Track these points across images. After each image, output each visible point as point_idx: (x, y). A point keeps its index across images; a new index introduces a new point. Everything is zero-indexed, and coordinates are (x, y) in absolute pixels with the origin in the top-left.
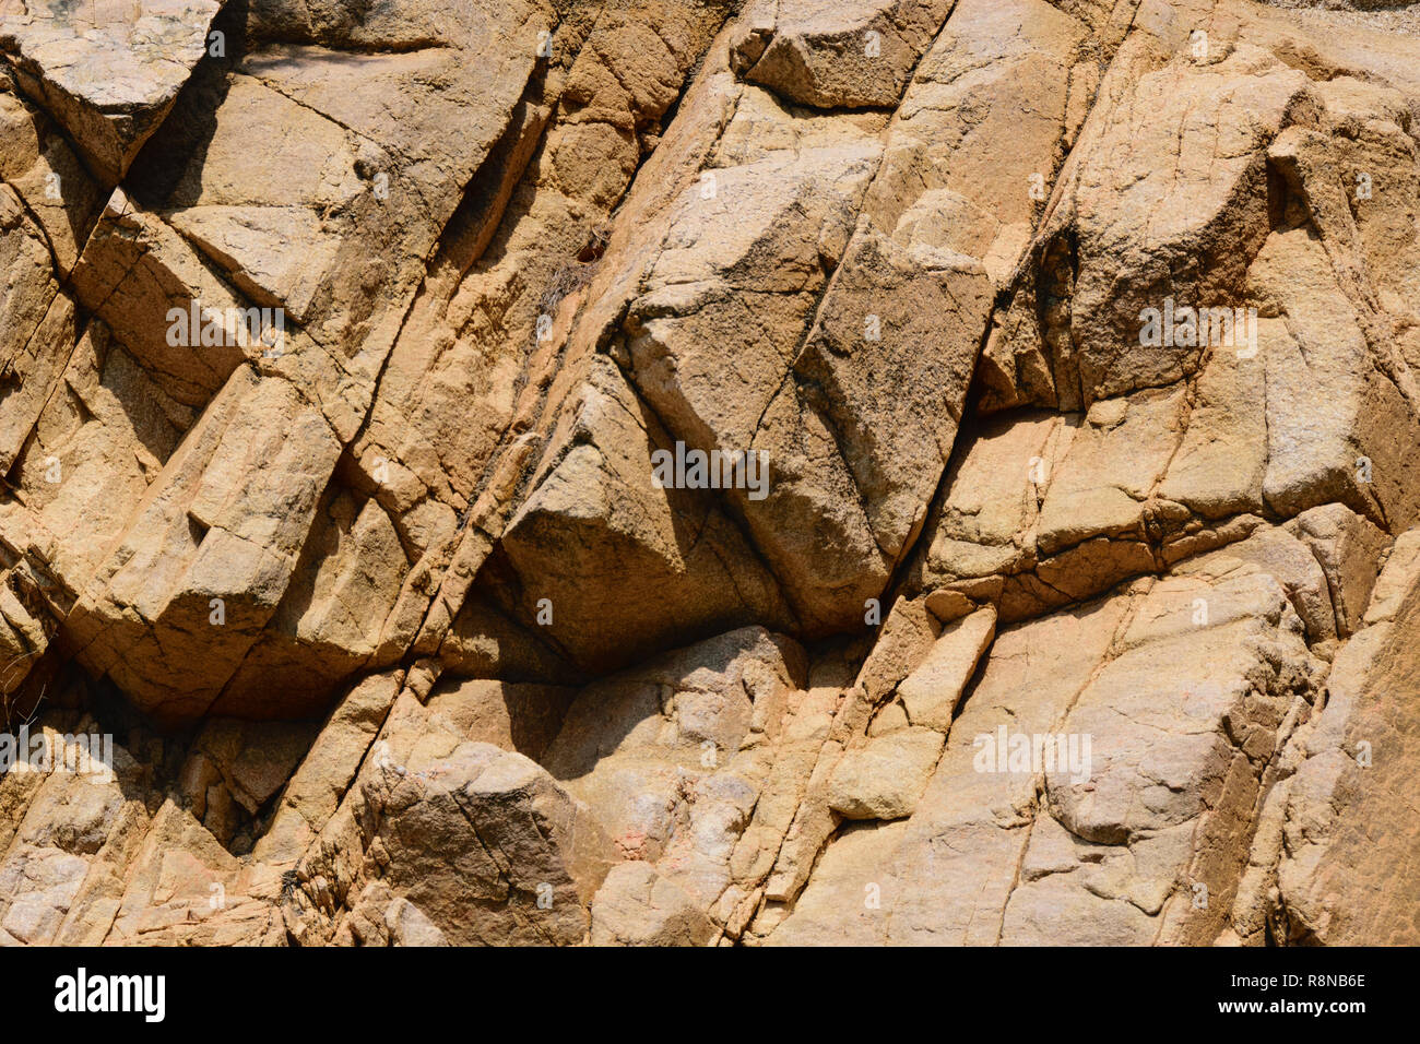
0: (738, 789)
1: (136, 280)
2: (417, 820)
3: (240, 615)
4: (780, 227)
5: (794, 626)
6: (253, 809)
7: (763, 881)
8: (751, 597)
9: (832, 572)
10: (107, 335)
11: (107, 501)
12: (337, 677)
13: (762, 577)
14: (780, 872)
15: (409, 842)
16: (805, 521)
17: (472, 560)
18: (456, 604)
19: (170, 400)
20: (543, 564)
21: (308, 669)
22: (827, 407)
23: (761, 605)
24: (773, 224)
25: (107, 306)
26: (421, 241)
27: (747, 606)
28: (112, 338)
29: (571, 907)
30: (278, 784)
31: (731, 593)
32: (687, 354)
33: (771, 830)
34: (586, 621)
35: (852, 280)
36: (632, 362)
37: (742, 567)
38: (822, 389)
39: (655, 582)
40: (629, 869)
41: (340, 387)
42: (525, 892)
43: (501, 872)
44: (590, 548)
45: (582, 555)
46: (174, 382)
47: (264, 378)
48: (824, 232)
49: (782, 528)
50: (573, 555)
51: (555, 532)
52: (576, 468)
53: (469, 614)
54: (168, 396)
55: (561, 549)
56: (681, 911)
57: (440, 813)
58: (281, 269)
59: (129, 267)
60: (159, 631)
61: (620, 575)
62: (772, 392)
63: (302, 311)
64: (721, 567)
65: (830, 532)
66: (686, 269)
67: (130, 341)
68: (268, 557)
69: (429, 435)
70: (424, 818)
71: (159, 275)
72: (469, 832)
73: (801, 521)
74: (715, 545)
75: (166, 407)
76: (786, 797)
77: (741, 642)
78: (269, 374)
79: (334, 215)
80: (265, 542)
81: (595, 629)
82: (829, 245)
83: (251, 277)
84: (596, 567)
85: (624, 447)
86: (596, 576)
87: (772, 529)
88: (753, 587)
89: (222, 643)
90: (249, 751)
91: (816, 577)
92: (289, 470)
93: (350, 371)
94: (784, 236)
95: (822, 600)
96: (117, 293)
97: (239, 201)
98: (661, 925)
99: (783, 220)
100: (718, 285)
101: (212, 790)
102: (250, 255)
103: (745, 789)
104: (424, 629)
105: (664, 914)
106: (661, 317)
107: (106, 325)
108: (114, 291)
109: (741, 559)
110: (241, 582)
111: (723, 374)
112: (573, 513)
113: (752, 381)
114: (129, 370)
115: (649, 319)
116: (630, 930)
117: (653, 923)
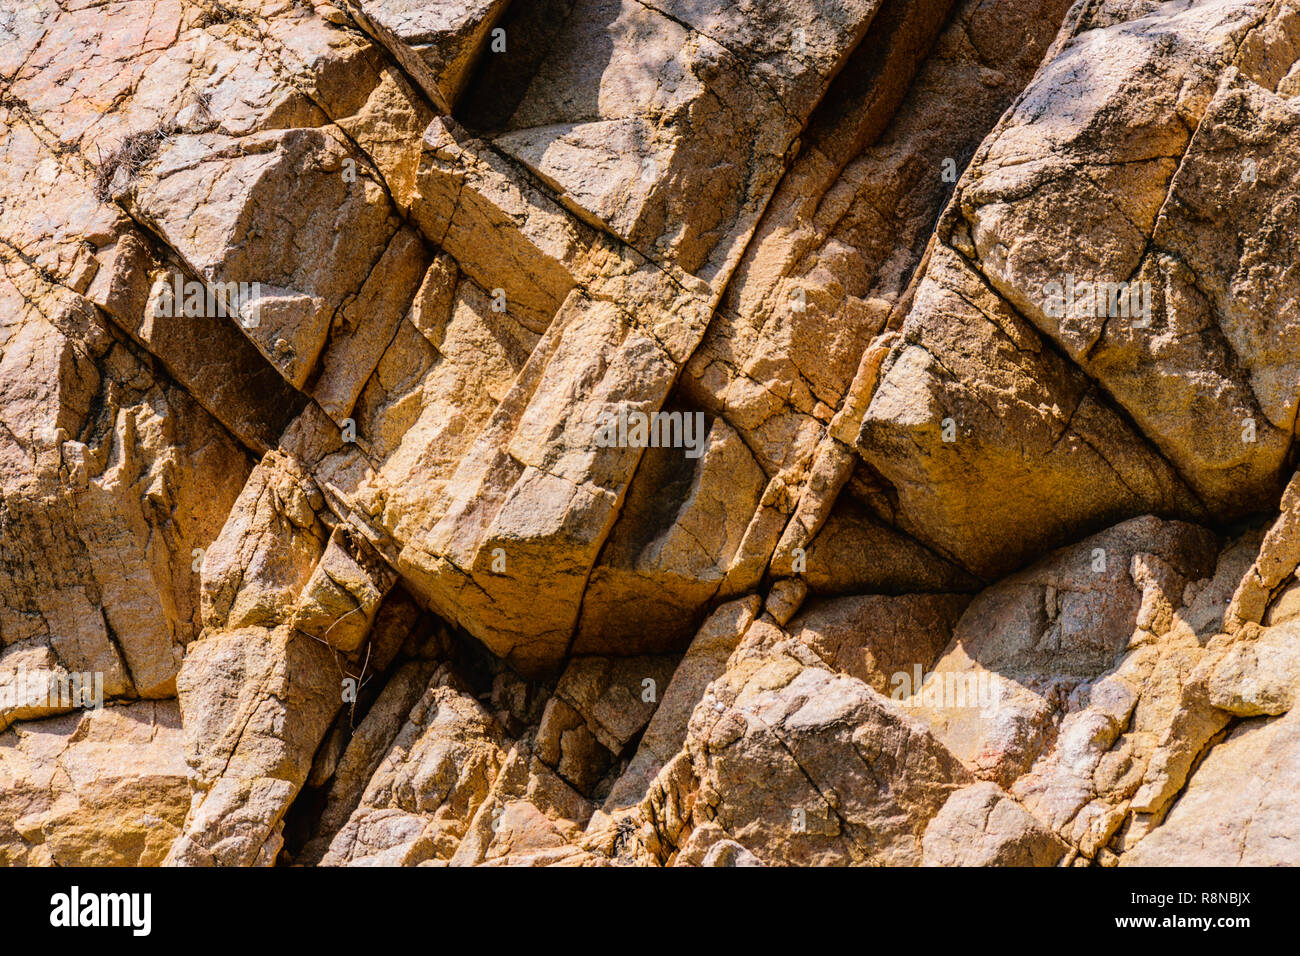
0: (1114, 694)
1: (464, 211)
2: (740, 758)
3: (557, 556)
4: (1130, 92)
5: (1196, 511)
6: (615, 749)
7: (1130, 794)
8: (1138, 486)
9: (1218, 452)
10: (453, 269)
11: (449, 444)
12: (693, 607)
13: (1148, 463)
14: (1149, 782)
15: (735, 781)
16: (1178, 402)
17: (827, 473)
18: (810, 521)
19: (524, 330)
20: (897, 471)
21: (659, 601)
22: (1193, 279)
23: (1151, 494)
24: (1121, 89)
25: (448, 239)
26: (777, 138)
27: (1137, 495)
28: (460, 271)
29: (905, 837)
30: (641, 722)
31: (1113, 483)
32: (1019, 240)
33: (1147, 736)
34: (957, 526)
35: (1212, 142)
36: (975, 251)
37: (1121, 455)
38: (1184, 262)
39: (1016, 481)
40: (968, 793)
41: (676, 305)
42: (857, 825)
43: (830, 806)
44: (929, 454)
45: (925, 462)
46: (525, 311)
47: (594, 302)
48: (1183, 91)
49: (1155, 411)
50: (917, 462)
51: (895, 440)
52: (905, 371)
53: (835, 529)
54: (522, 326)
55: (906, 456)
56: (1020, 834)
57: (761, 750)
58: (606, 188)
59: (455, 200)
60: (477, 578)
61: (973, 477)
62: (1129, 270)
63: (628, 231)
64: (1096, 458)
65: (1208, 411)
66: (1021, 148)
67: (475, 272)
68: (582, 494)
69: (782, 345)
70: (747, 755)
71: (481, 205)
72: (792, 767)
73: (1173, 404)
74: (1086, 435)
75: (520, 337)
76: (1167, 698)
77: (1129, 534)
78: (599, 299)
79: (668, 124)
80: (580, 478)
81: (969, 533)
82: (1191, 106)
83: (575, 199)
84: (944, 472)
85: (964, 344)
86: (948, 481)
87: (1146, 414)
88: (1139, 475)
89: (550, 585)
90: (614, 689)
91: (1201, 459)
92: (609, 399)
93: (687, 287)
94: (1133, 103)
95: (1217, 482)
96: (453, 226)
97: (577, 117)
98: (995, 852)
99: (1134, 84)
100: (1057, 162)
101: (566, 735)
102: (574, 176)
103: (1121, 693)
104: (777, 551)
105: (1000, 840)
106: (992, 203)
107: (453, 259)
108: (450, 224)
109: (1120, 447)
110: (549, 523)
111: (1065, 257)
112: (901, 421)
113: (1103, 262)
114: (479, 303)
115: (980, 206)
116: (960, 859)
117: (985, 850)
